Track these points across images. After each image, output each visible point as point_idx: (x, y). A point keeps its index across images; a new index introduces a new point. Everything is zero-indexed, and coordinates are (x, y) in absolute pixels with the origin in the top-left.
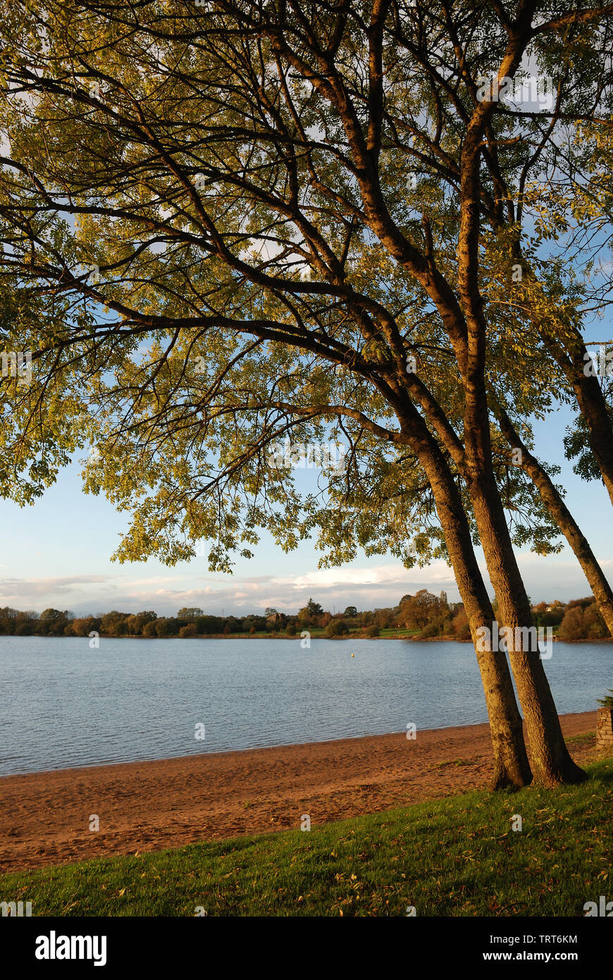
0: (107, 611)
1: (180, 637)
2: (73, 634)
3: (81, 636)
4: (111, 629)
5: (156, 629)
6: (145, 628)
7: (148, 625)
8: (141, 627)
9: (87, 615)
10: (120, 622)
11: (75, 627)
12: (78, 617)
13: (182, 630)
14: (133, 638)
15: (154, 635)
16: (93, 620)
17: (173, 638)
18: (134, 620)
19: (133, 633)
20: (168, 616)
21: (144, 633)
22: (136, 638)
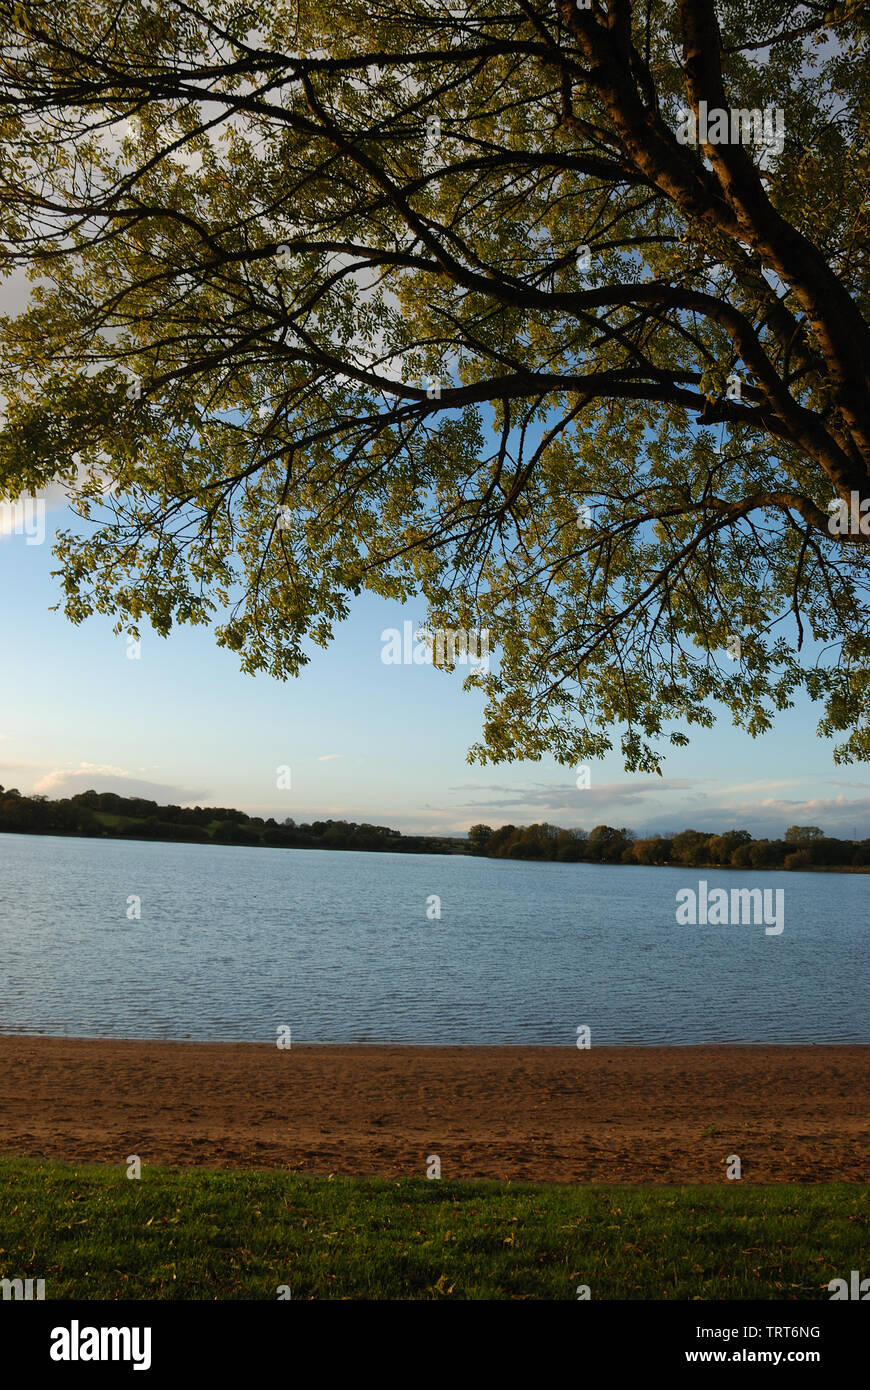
0: (680, 830)
1: (785, 869)
2: (634, 861)
3: (646, 864)
4: (686, 855)
5: (751, 855)
6: (734, 854)
7: (738, 850)
8: (728, 852)
9: (652, 835)
10: (698, 846)
11: (637, 852)
12: (642, 837)
13: (788, 859)
14: (715, 868)
15: (747, 864)
16: (660, 842)
17: (774, 869)
18: (718, 843)
19: (717, 861)
20: (773, 838)
21: (733, 861)
22: (721, 868)
